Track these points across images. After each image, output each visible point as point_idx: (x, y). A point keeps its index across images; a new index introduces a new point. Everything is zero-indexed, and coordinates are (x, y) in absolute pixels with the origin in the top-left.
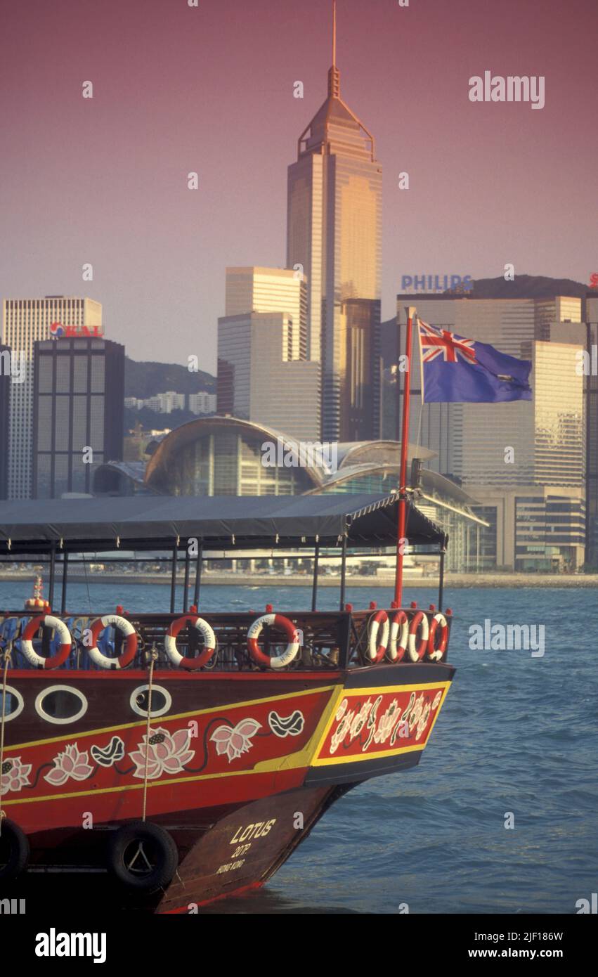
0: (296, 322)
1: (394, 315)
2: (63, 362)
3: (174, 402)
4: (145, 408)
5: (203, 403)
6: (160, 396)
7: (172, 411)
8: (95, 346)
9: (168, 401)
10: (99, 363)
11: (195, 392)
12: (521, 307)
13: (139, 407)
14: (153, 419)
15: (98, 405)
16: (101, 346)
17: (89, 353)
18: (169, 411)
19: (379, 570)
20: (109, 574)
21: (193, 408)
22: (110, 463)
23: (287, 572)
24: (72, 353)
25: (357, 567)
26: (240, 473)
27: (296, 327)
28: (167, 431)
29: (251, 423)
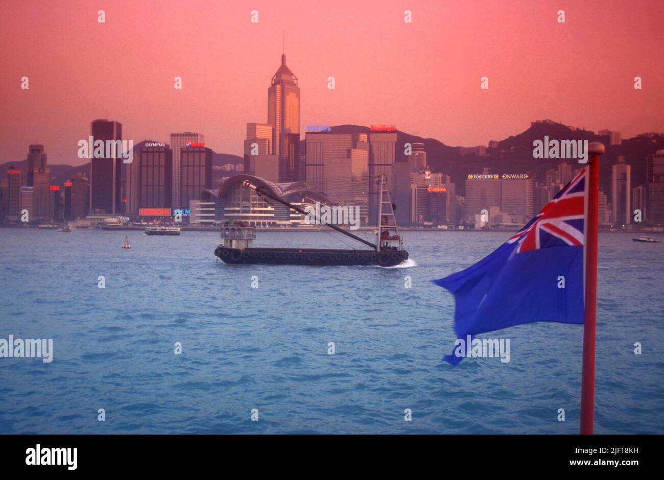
0: (271, 142)
1: (304, 139)
2: (191, 155)
3: (231, 167)
4: (220, 170)
5: (240, 168)
6: (226, 166)
7: (230, 170)
8: (202, 149)
9: (228, 167)
10: (203, 155)
11: (238, 164)
12: (348, 138)
13: (219, 169)
14: (223, 173)
15: (203, 170)
16: (204, 150)
17: (200, 152)
18: (229, 170)
19: (299, 226)
20: (206, 228)
21: (237, 169)
22: (207, 190)
23: (267, 226)
24: (194, 152)
25: (291, 225)
26: (251, 194)
27: (271, 143)
28: (228, 178)
29: (255, 177)
